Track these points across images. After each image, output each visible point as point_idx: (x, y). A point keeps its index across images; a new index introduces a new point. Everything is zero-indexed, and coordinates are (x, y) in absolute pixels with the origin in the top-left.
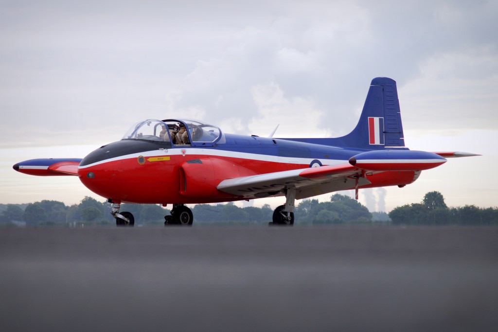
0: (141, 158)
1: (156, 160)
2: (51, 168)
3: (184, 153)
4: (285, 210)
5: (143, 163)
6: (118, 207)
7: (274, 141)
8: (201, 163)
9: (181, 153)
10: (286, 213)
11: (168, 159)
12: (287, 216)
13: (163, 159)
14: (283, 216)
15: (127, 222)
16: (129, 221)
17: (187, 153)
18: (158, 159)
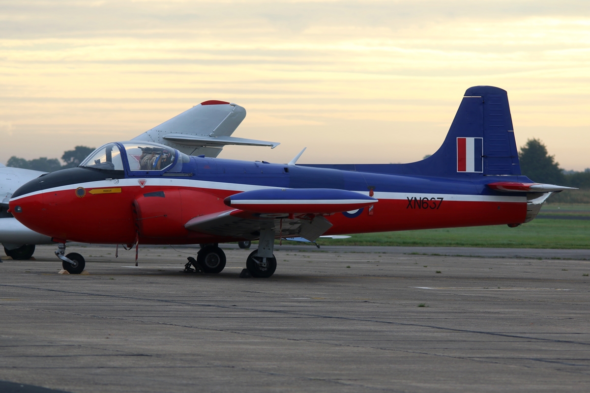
0: (81, 190)
1: (101, 192)
3: (142, 184)
4: (259, 255)
5: (83, 196)
6: (63, 247)
7: (286, 168)
8: (164, 196)
10: (261, 259)
11: (119, 191)
12: (262, 261)
13: (111, 191)
14: (256, 263)
15: (73, 265)
16: (75, 264)
17: (146, 184)
18: (104, 191)
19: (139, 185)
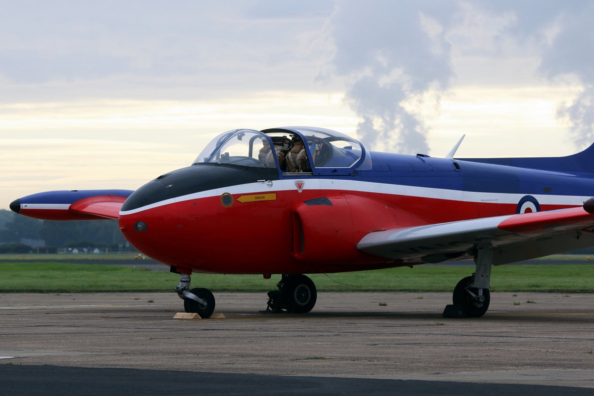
0: (227, 197)
1: (252, 199)
2: (74, 208)
3: (300, 187)
4: (475, 285)
5: (231, 205)
6: (188, 280)
7: (455, 164)
8: (330, 204)
9: (295, 188)
10: (476, 291)
11: (273, 197)
12: (477, 294)
13: (264, 197)
14: (471, 296)
15: (203, 305)
16: (205, 304)
17: (305, 188)
18: (256, 198)
19: (296, 189)
